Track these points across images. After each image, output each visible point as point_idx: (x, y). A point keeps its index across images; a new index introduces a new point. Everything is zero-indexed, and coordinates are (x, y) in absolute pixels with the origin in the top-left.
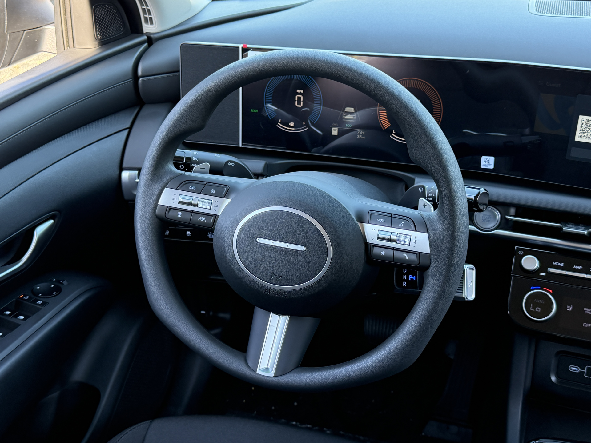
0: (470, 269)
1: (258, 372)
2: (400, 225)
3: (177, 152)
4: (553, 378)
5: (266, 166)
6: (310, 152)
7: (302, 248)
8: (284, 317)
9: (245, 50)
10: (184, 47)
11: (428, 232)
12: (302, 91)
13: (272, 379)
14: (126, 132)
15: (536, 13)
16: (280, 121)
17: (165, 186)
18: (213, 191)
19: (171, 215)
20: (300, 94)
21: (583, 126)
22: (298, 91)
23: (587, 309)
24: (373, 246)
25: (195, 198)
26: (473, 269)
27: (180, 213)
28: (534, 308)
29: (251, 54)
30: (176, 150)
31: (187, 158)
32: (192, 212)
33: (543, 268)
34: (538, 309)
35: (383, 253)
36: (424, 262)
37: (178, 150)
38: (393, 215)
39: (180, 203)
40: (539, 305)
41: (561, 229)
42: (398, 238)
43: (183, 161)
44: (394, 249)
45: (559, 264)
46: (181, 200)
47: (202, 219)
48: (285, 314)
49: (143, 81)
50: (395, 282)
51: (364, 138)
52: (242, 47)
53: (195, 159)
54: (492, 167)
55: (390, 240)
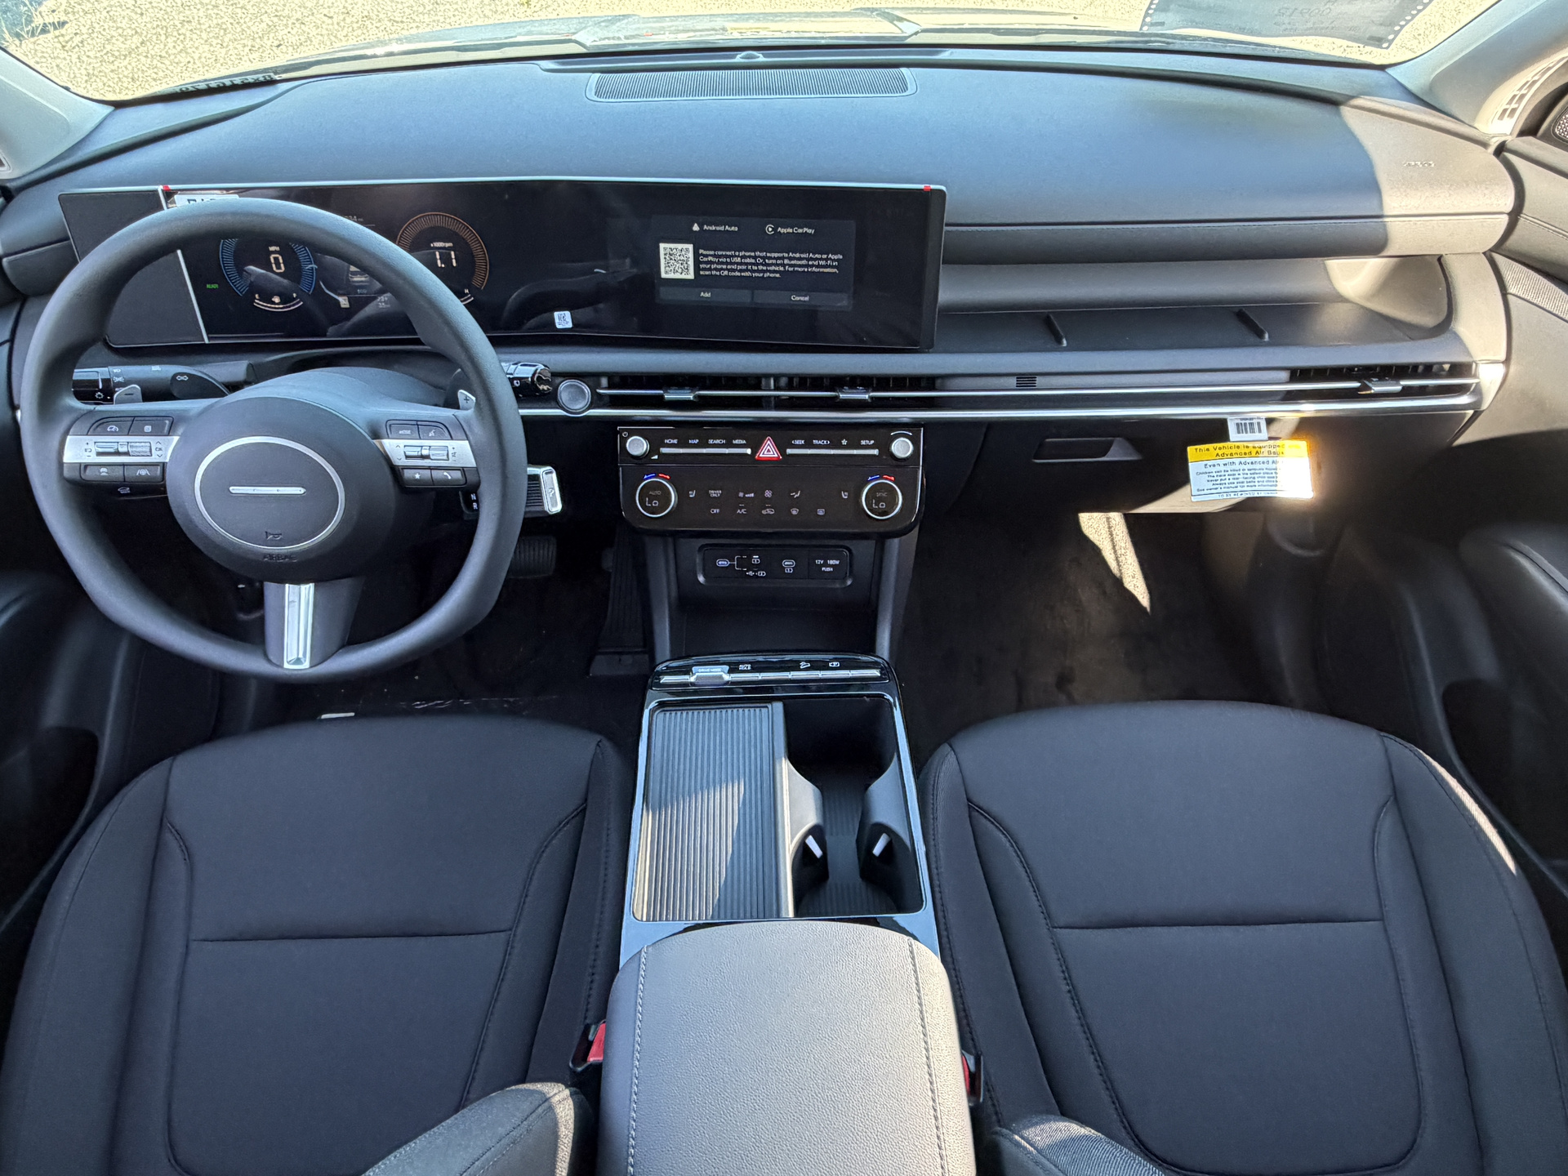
0: (546, 473)
1: (286, 666)
2: (430, 435)
3: (74, 374)
4: (701, 579)
5: (251, 367)
6: (325, 336)
7: (299, 491)
8: (307, 586)
9: (169, 194)
10: (65, 200)
11: (468, 439)
12: (278, 249)
13: (308, 671)
14: (6, 347)
15: (595, 98)
16: (257, 296)
17: (67, 433)
18: (148, 428)
19: (90, 475)
20: (275, 252)
21: (667, 257)
22: (272, 249)
23: (712, 492)
24: (403, 469)
25: (122, 442)
26: (551, 473)
27: (103, 469)
28: (650, 502)
29: (181, 201)
30: (73, 372)
31: (103, 380)
32: (124, 465)
33: (654, 449)
34: (655, 503)
35: (417, 476)
36: (472, 478)
37: (76, 370)
38: (419, 423)
39: (99, 454)
40: (656, 497)
41: (662, 397)
42: (432, 452)
43: (98, 387)
44: (430, 468)
45: (672, 441)
46: (101, 450)
47: (143, 472)
48: (306, 581)
49: (10, 263)
50: (462, 505)
51: (389, 306)
52: (163, 191)
53: (117, 380)
54: (570, 325)
55: (423, 457)
